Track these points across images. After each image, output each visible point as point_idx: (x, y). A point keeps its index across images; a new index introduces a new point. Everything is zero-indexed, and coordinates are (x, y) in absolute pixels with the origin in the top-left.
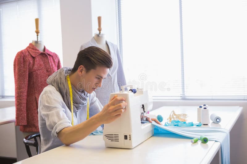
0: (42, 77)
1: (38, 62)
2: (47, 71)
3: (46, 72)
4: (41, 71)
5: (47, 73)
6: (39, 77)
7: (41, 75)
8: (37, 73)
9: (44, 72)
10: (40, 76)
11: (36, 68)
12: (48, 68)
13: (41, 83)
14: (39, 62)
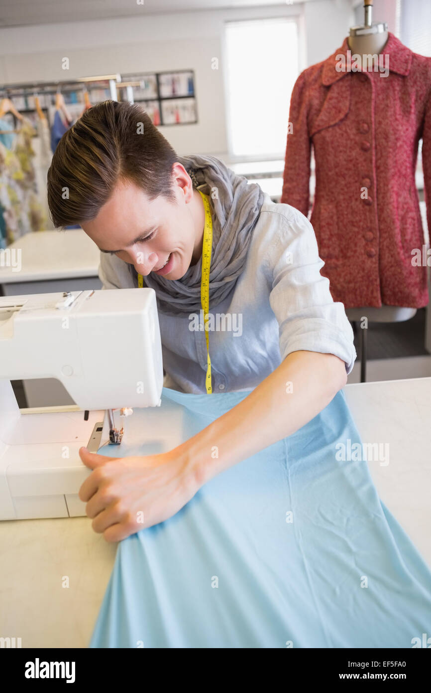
0: (341, 152)
1: (334, 101)
2: (358, 129)
3: (355, 135)
4: (338, 130)
5: (357, 138)
6: (331, 149)
7: (336, 144)
8: (324, 138)
9: (348, 135)
10: (333, 148)
11: (322, 120)
12: (364, 122)
13: (336, 167)
14: (339, 102)
